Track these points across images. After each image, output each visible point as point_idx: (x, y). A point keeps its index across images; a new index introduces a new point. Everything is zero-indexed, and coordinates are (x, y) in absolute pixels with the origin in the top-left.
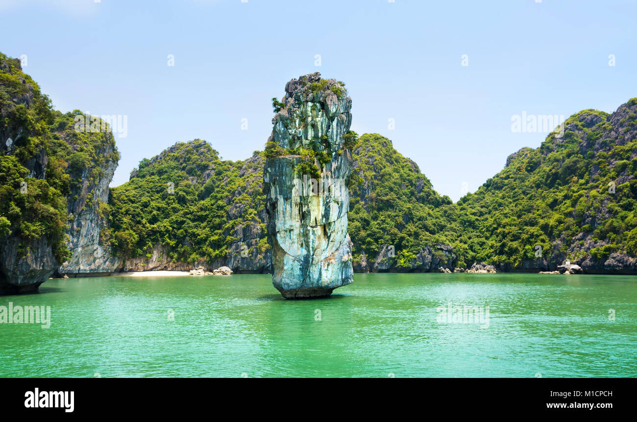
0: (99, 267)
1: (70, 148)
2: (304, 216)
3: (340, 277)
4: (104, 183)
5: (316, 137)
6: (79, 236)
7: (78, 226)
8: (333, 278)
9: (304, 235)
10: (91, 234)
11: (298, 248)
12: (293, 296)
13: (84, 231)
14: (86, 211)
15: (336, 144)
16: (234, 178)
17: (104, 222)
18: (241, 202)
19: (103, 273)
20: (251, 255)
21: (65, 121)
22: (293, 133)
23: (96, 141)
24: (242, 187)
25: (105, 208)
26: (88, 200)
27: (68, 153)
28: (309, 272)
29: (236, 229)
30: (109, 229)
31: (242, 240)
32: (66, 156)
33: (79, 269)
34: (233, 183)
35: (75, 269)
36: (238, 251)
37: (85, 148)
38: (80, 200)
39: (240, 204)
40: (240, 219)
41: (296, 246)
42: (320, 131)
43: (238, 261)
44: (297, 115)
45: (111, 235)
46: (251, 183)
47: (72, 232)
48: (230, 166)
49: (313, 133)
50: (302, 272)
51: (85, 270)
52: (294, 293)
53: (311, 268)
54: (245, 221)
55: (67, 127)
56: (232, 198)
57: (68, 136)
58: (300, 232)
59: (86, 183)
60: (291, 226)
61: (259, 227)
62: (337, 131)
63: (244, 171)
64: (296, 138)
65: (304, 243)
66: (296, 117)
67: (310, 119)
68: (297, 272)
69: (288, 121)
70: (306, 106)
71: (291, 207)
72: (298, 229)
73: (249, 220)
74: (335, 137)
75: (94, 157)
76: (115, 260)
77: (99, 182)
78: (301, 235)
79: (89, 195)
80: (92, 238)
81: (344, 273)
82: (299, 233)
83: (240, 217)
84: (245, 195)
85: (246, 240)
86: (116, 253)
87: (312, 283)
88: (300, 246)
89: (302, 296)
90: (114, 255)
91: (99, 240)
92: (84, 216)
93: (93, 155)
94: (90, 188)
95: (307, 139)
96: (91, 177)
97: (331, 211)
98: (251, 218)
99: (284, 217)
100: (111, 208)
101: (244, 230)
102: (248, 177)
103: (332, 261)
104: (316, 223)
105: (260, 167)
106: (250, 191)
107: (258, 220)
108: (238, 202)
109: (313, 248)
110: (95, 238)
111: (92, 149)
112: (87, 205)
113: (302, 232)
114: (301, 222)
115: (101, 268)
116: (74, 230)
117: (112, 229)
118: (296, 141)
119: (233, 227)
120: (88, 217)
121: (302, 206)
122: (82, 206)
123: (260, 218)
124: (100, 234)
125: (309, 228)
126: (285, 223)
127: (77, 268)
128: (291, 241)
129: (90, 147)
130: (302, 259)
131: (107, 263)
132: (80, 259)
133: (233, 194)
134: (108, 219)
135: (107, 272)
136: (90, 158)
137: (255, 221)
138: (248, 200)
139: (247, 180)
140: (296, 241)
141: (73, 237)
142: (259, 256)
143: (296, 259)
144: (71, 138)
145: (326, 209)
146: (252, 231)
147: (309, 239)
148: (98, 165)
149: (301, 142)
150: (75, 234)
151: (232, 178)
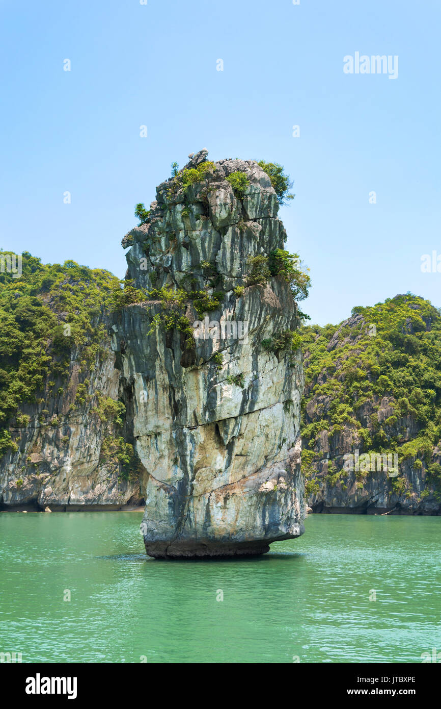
0: (100, 496)
1: (54, 318)
2: (177, 408)
3: (259, 522)
4: (108, 368)
5: (195, 265)
6: (68, 448)
7: (65, 434)
8: (241, 523)
9: (177, 443)
10: (85, 446)
11: (169, 466)
12: (162, 553)
13: (74, 441)
14: (77, 410)
15: (231, 276)
16: (319, 353)
17: (109, 427)
18: (325, 394)
19: (107, 505)
20: (342, 482)
21: (51, 278)
22: (157, 261)
23: (93, 305)
24: (329, 368)
25: (109, 406)
26: (78, 395)
27: (52, 325)
28: (189, 511)
29: (317, 438)
30: (117, 437)
31: (328, 457)
32: (47, 330)
33: (69, 499)
34: (316, 362)
35: (63, 499)
36: (321, 474)
37: (76, 317)
38: (67, 395)
39: (324, 397)
40: (324, 422)
41: (166, 462)
42: (201, 254)
43: (323, 492)
44: (160, 229)
45: (121, 448)
46: (345, 361)
47: (57, 442)
48: (314, 334)
49: (190, 260)
50: (174, 509)
51: (78, 501)
52: (163, 547)
53: (191, 504)
54: (332, 424)
55: (53, 287)
56: (312, 387)
57: (53, 300)
58: (171, 437)
59: (77, 369)
60: (158, 427)
61: (356, 435)
62: (232, 253)
63: (336, 341)
64: (162, 270)
65: (178, 457)
66: (160, 234)
67: (182, 234)
68: (165, 510)
69: (149, 242)
70: (174, 211)
71: (157, 393)
72: (169, 433)
73: (340, 423)
74: (229, 264)
75: (88, 330)
76: (127, 486)
77: (101, 366)
78: (174, 442)
79: (81, 386)
80: (88, 452)
81: (267, 515)
82: (170, 440)
83: (325, 417)
84: (333, 381)
85: (334, 457)
86: (128, 475)
87: (196, 532)
88: (172, 463)
89: (178, 554)
90: (125, 480)
91: (100, 455)
92: (74, 419)
93: (86, 327)
94: (82, 376)
95: (180, 271)
96: (83, 359)
97: (219, 399)
98: (341, 419)
99: (146, 411)
100: (120, 406)
101: (331, 439)
102: (341, 351)
103: (237, 491)
104: (196, 421)
105: (362, 334)
106: (342, 373)
107: (355, 422)
108: (322, 392)
109: (191, 466)
110: (92, 452)
111: (86, 317)
112: (78, 402)
113: (174, 437)
114: (174, 419)
115: (104, 498)
116: (59, 440)
117: (121, 439)
118: (161, 276)
119: (313, 436)
120: (80, 419)
121: (174, 391)
122: (70, 403)
123: (359, 418)
124: (102, 446)
125: (186, 430)
126: (146, 422)
127: (66, 498)
128: (158, 455)
129: (84, 314)
130: (176, 487)
131: (114, 490)
132: (70, 483)
133: (315, 379)
134: (114, 422)
135: (115, 505)
136: (83, 331)
137: (351, 425)
138: (337, 390)
139: (338, 355)
140: (166, 453)
141: (58, 450)
142: (356, 483)
143: (165, 487)
144: (57, 302)
145: (208, 396)
146: (345, 442)
147: (186, 449)
148: (96, 341)
149: (173, 277)
150: (60, 446)
151: (315, 354)
